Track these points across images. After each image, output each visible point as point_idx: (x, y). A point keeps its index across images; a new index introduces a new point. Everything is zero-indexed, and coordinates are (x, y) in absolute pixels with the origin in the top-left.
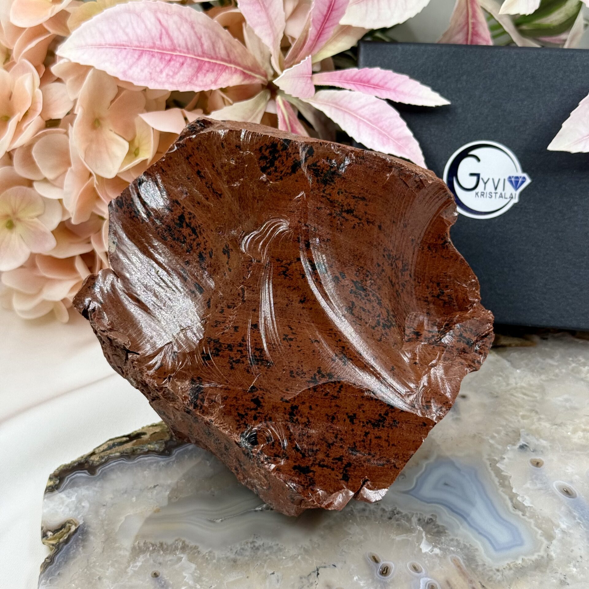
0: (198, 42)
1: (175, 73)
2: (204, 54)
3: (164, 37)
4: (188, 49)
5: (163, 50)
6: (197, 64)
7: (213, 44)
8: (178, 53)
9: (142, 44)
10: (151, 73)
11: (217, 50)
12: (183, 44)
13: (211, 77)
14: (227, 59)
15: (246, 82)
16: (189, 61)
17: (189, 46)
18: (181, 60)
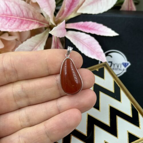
0: (21, 13)
1: (12, 25)
2: (24, 17)
3: (8, 11)
5: (7, 15)
6: (20, 21)
7: (28, 13)
8: (13, 17)
11: (29, 15)
12: (15, 13)
13: (26, 26)
14: (33, 18)
15: (41, 27)
16: (17, 20)
17: (18, 14)
18: (14, 19)
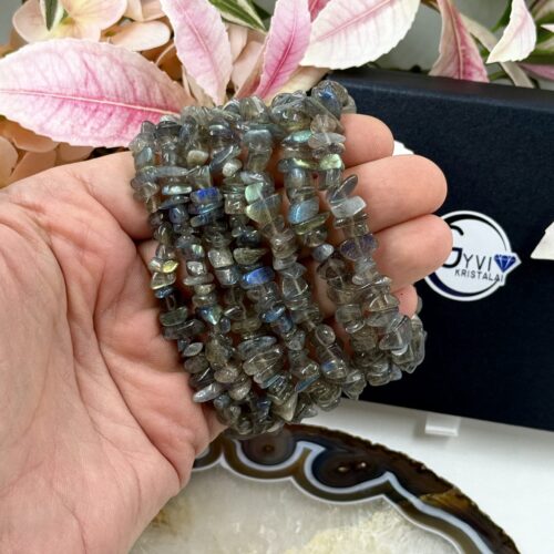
1: (101, 126)
3: (90, 83)
5: (89, 98)
8: (106, 102)
9: (64, 91)
10: (73, 127)
11: (152, 95)
12: (112, 90)
16: (118, 111)
17: (120, 93)
18: (109, 110)
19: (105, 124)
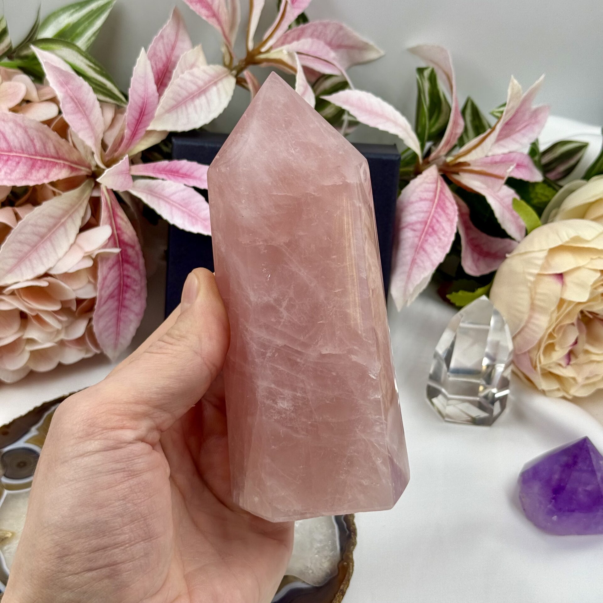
0: (31, 144)
1: (12, 171)
2: (36, 154)
3: (2, 141)
4: (23, 150)
5: (2, 151)
6: (30, 162)
7: (44, 145)
8: (14, 154)
11: (48, 149)
12: (18, 145)
13: (43, 172)
14: (56, 156)
15: (74, 174)
16: (24, 160)
17: (24, 148)
18: (17, 160)
19: (15, 170)
